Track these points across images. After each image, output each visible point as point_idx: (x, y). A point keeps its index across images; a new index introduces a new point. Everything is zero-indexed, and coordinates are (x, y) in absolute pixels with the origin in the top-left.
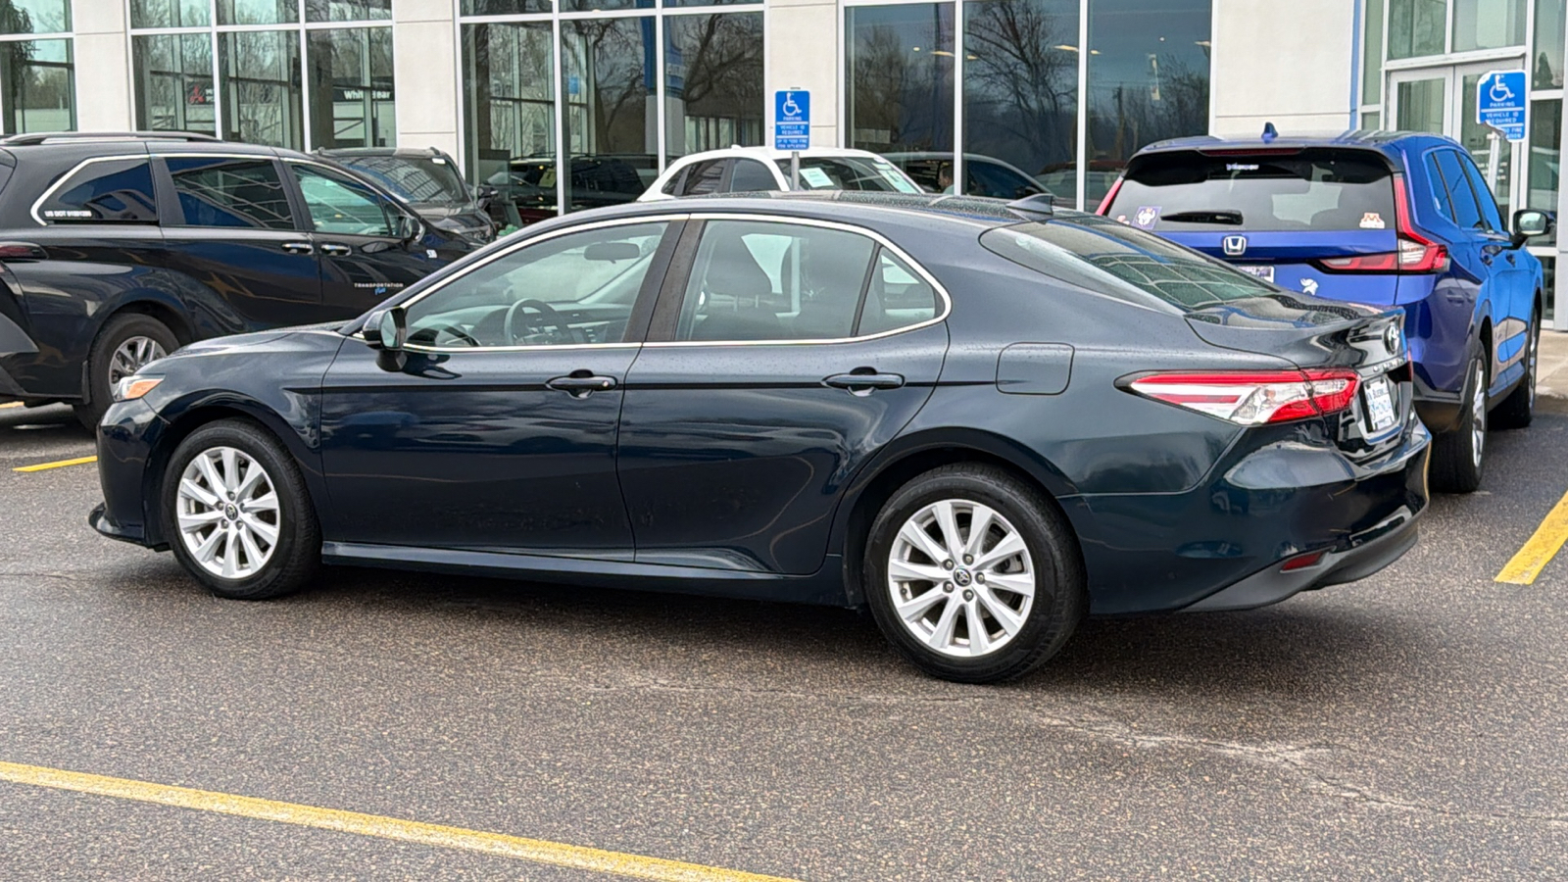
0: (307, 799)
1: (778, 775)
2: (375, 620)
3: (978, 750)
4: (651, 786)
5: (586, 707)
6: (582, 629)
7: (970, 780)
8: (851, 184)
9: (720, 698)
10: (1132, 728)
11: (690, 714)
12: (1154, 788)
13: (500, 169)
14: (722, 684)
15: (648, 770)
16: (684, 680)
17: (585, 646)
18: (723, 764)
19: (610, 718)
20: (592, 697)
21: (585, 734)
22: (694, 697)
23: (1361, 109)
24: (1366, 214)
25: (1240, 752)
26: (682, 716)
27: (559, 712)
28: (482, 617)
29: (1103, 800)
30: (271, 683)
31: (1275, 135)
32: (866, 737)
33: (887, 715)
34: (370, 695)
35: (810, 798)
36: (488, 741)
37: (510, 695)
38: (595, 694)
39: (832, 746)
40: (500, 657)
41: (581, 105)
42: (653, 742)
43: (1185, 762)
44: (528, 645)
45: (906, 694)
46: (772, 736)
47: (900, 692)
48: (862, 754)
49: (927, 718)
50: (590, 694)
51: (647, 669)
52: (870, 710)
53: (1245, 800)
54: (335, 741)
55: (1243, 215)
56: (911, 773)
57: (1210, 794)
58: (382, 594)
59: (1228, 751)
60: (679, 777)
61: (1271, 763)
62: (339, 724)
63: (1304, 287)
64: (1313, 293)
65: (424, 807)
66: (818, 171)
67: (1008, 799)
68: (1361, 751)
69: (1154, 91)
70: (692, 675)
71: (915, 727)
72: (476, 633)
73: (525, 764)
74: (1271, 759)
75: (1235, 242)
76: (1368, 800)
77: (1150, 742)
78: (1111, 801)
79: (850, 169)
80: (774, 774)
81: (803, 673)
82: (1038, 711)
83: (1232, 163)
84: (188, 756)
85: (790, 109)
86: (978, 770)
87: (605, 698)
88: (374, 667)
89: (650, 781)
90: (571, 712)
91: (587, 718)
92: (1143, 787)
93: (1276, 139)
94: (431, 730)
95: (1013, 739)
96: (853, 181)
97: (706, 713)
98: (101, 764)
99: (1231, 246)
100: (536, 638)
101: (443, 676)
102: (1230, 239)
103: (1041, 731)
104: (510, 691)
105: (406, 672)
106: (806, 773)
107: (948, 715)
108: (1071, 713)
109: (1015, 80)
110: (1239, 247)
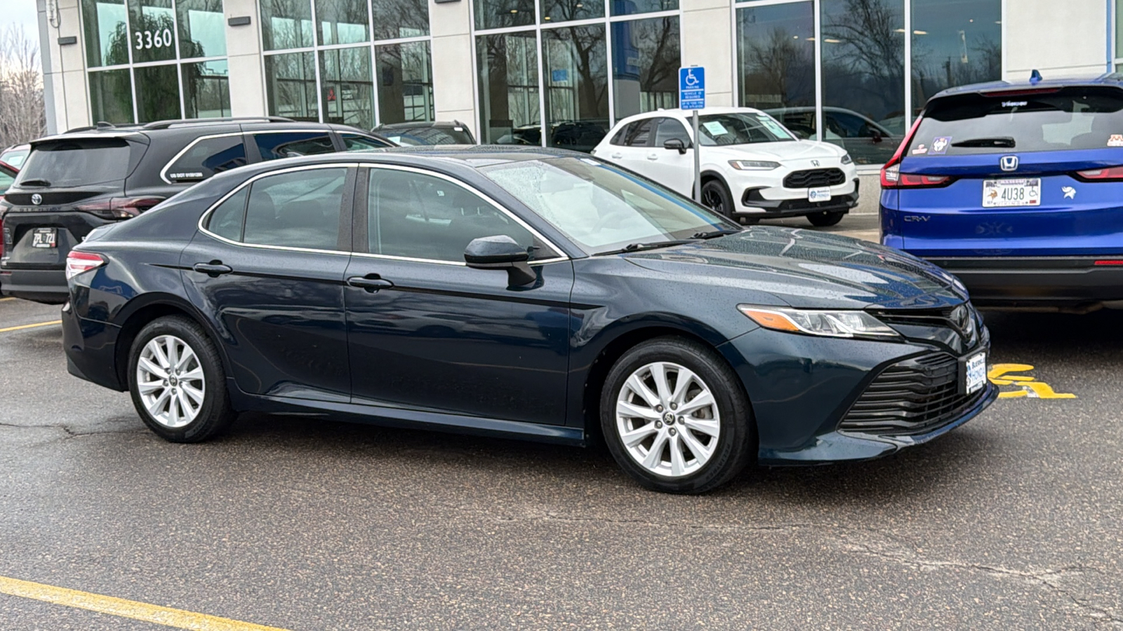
0: (261, 619)
1: (626, 596)
2: (355, 465)
3: (789, 574)
4: (525, 607)
5: (491, 536)
6: (502, 470)
7: (780, 601)
8: (743, 132)
9: (594, 528)
10: (917, 553)
11: (568, 542)
12: (931, 609)
13: (506, 133)
14: (598, 516)
15: (526, 592)
16: (570, 512)
17: (502, 484)
18: (585, 587)
19: (507, 545)
20: (497, 527)
21: (484, 560)
22: (573, 527)
23: (1114, 61)
24: (1112, 136)
25: (1006, 575)
26: (561, 544)
27: (469, 541)
28: (433, 461)
29: (888, 621)
30: (266, 517)
31: (1040, 79)
32: (701, 562)
33: (721, 542)
34: (334, 527)
35: (647, 617)
36: (411, 566)
37: (436, 526)
38: (499, 525)
39: (673, 570)
40: (436, 494)
41: (569, 88)
42: (535, 567)
43: (960, 585)
44: (460, 483)
45: (739, 523)
46: (628, 562)
47: (735, 522)
48: (696, 577)
49: (752, 544)
50: (496, 525)
51: (544, 503)
52: (709, 538)
53: (1007, 621)
54: (297, 568)
55: (1015, 140)
56: (733, 595)
57: (978, 615)
58: (366, 443)
59: (996, 574)
60: (549, 598)
61: (1032, 585)
62: (304, 552)
63: (1065, 193)
64: (1072, 197)
65: (347, 626)
66: (717, 124)
67: (809, 619)
68: (1108, 573)
69: (964, 57)
70: (576, 508)
71: (742, 553)
72: (424, 474)
73: (433, 586)
74: (1032, 582)
75: (1009, 161)
76: (1112, 620)
77: (931, 566)
78: (895, 622)
79: (741, 121)
80: (623, 595)
81: (662, 505)
82: (842, 538)
83: (1006, 101)
84: (187, 581)
85: (691, 81)
86: (788, 592)
87: (507, 528)
88: (343, 503)
89: (526, 602)
90: (478, 541)
91: (489, 546)
92: (922, 609)
93: (1041, 82)
94: (370, 557)
95: (819, 563)
96: (744, 130)
97: (581, 542)
98: (122, 587)
99: (1006, 164)
100: (467, 478)
101: (391, 510)
102: (1005, 159)
103: (843, 556)
104: (437, 523)
105: (366, 507)
106: (648, 596)
107: (770, 543)
108: (869, 540)
109: (872, 56)
110: (1012, 164)
